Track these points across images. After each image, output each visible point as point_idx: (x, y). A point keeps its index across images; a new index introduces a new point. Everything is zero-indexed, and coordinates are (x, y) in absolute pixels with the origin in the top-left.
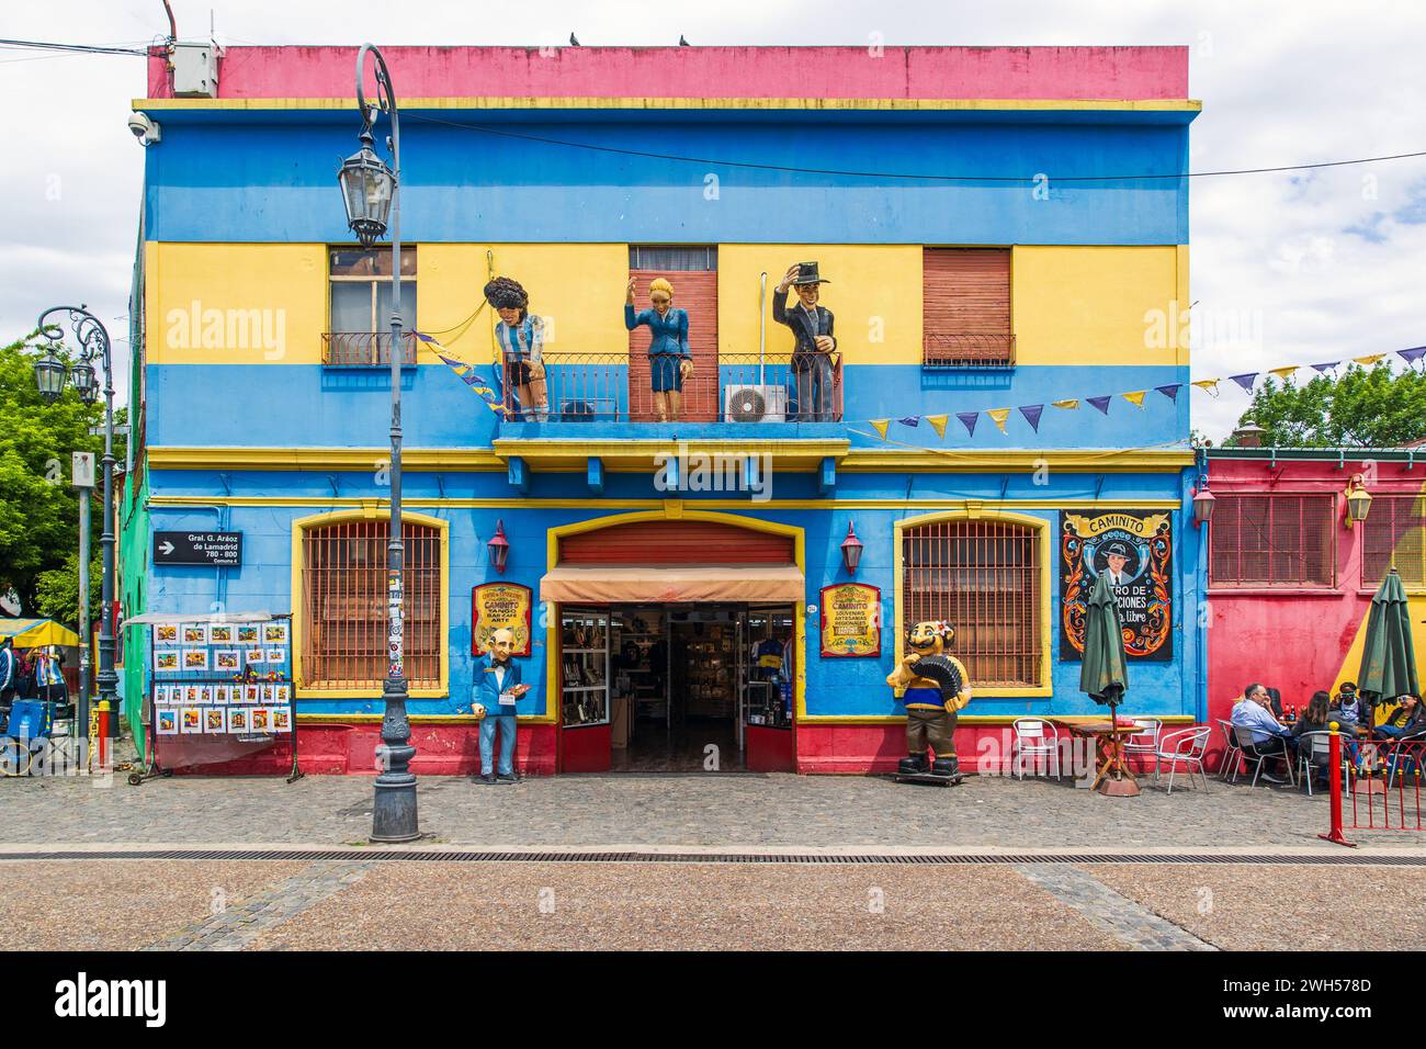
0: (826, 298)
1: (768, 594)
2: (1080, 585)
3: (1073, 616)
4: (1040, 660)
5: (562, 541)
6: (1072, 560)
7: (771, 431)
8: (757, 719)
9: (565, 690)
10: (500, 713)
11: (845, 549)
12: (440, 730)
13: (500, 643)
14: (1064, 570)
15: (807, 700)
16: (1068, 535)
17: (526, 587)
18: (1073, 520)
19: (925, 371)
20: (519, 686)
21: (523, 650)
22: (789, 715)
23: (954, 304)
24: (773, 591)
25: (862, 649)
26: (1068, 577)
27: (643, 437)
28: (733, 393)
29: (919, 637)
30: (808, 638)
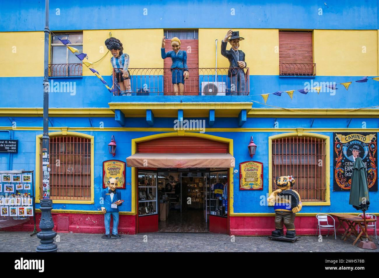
0: (242, 46)
1: (220, 165)
2: (341, 162)
3: (338, 174)
4: (325, 191)
5: (138, 144)
6: (338, 152)
7: (221, 99)
8: (213, 213)
9: (139, 202)
10: (112, 211)
11: (249, 147)
12: (91, 216)
13: (112, 184)
14: (335, 156)
15: (234, 207)
16: (336, 142)
17: (124, 162)
18: (339, 136)
19: (280, 78)
20: (119, 200)
21: (122, 186)
22: (226, 212)
23: (291, 52)
24: (222, 163)
25: (256, 187)
26: (337, 159)
27: (169, 101)
28: (205, 85)
29: (281, 182)
30: (234, 183)
